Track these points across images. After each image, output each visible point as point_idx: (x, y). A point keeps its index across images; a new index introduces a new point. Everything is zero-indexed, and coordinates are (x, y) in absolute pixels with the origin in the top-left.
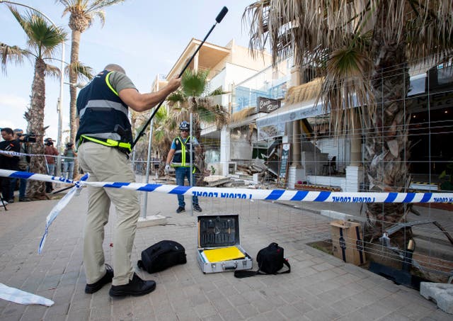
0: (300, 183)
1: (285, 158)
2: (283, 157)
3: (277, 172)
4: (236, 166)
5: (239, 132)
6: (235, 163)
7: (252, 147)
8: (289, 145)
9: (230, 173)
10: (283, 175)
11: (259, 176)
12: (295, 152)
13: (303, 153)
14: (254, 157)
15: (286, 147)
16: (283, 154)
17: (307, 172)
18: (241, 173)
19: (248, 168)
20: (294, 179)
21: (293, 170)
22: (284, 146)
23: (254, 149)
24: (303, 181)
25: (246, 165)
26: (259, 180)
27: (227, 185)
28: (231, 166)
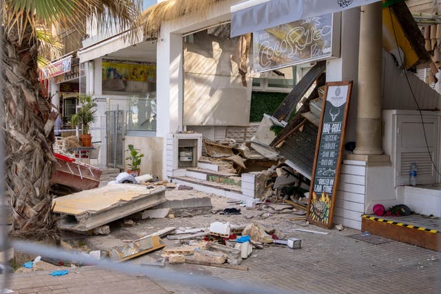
0: (379, 210)
1: (332, 129)
2: (326, 128)
3: (310, 172)
4: (200, 144)
5: (216, 46)
6: (197, 136)
7: (250, 88)
8: (345, 90)
9: (182, 165)
10: (326, 185)
11: (257, 179)
12: (365, 111)
13: (391, 115)
14: (255, 116)
15: (337, 97)
16: (325, 118)
17: (402, 174)
18: (213, 168)
19: (235, 151)
20: (361, 199)
21: (358, 169)
22: (332, 90)
23: (253, 93)
24: (388, 204)
25: (232, 142)
26: (258, 193)
27: (154, 214)
28: (185, 147)
